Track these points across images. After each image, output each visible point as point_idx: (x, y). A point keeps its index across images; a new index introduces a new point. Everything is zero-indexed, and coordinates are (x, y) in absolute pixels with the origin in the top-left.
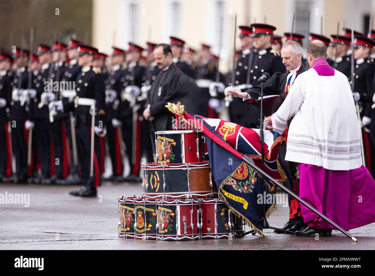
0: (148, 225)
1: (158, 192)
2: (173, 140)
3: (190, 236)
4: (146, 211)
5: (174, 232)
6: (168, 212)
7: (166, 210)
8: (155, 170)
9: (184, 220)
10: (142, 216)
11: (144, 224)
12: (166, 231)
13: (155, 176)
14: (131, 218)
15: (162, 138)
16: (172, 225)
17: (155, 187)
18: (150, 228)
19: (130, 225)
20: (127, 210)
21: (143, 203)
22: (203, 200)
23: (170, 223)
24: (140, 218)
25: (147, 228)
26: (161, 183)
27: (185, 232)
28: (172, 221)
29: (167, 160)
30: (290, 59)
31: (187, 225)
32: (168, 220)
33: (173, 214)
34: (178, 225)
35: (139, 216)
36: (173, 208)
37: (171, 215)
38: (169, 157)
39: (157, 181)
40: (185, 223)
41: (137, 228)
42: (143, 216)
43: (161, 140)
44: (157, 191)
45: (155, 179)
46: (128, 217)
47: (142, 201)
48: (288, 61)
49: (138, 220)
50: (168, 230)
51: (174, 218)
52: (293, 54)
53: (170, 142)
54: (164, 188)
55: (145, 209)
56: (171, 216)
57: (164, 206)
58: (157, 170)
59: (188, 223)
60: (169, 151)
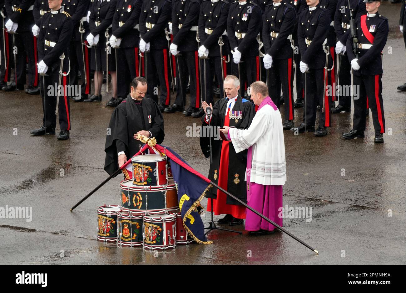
0: (133, 235)
1: (140, 209)
2: (149, 167)
3: (173, 245)
4: (132, 224)
5: (161, 243)
6: (156, 228)
7: (154, 226)
8: (138, 192)
9: (168, 233)
10: (128, 228)
11: (130, 235)
12: (154, 242)
13: (138, 197)
14: (110, 226)
15: (140, 165)
16: (159, 238)
17: (138, 204)
18: (135, 237)
19: (110, 231)
20: (107, 219)
21: (129, 218)
22: (178, 214)
23: (158, 236)
24: (126, 230)
25: (133, 237)
26: (144, 201)
27: (170, 243)
28: (159, 235)
29: (145, 183)
30: (232, 90)
31: (171, 238)
32: (157, 234)
33: (160, 229)
34: (164, 238)
35: (125, 228)
36: (161, 225)
37: (159, 230)
38: (147, 180)
39: (140, 201)
40: (169, 236)
41: (123, 236)
42: (129, 228)
43: (139, 166)
44: (139, 208)
45: (138, 199)
46: (108, 226)
47: (129, 217)
48: (230, 91)
49: (123, 231)
50: (156, 241)
51: (161, 233)
52: (234, 86)
53: (147, 169)
54: (147, 206)
55: (131, 223)
56: (159, 231)
57: (152, 223)
58: (139, 192)
59: (171, 235)
60: (146, 175)
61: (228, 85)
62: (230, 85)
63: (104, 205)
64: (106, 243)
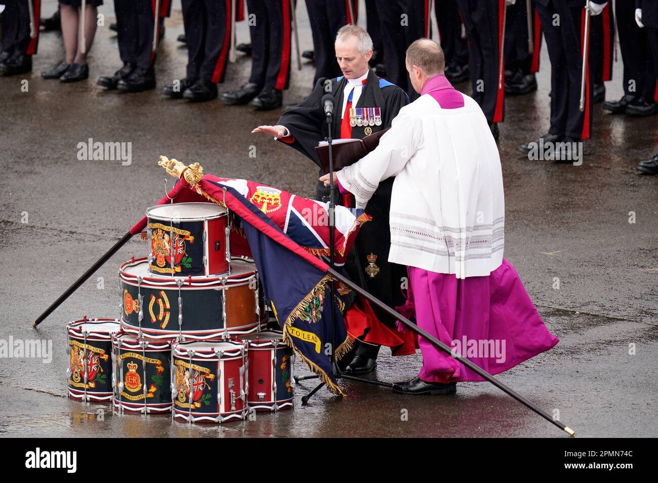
0: (148, 388)
1: (165, 329)
2: (187, 233)
3: (240, 413)
4: (147, 363)
5: (214, 407)
6: (202, 373)
7: (197, 367)
8: (161, 290)
9: (230, 386)
10: (137, 371)
11: (142, 387)
12: (198, 405)
13: (160, 300)
14: (97, 367)
15: (166, 228)
16: (209, 396)
17: (161, 318)
18: (154, 393)
19: (96, 377)
20: (90, 351)
21: (141, 348)
22: (252, 342)
23: (205, 391)
24: (132, 375)
25: (148, 392)
26: (174, 311)
27: (233, 408)
28: (209, 388)
29: (176, 268)
30: (355, 61)
31: (236, 396)
32: (203, 386)
33: (211, 376)
34: (221, 395)
35: (130, 370)
36: (213, 366)
37: (207, 377)
38: (181, 261)
39: (165, 310)
40: (231, 391)
41: (125, 390)
42: (140, 371)
43: (163, 230)
44: (164, 326)
45: (161, 305)
46: (91, 365)
47: (139, 346)
48: (350, 64)
49: (126, 377)
50: (202, 404)
51: (214, 384)
52: (360, 52)
53: (182, 236)
54: (180, 323)
55: (144, 360)
56: (208, 380)
57: (193, 362)
58: (165, 290)
59: (237, 389)
60: (180, 251)
61: (343, 50)
62: (348, 50)
63: (83, 319)
64: (88, 404)
